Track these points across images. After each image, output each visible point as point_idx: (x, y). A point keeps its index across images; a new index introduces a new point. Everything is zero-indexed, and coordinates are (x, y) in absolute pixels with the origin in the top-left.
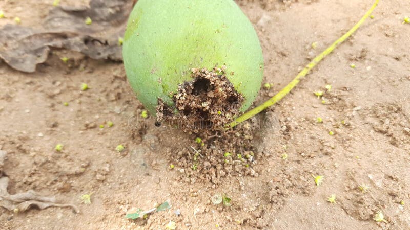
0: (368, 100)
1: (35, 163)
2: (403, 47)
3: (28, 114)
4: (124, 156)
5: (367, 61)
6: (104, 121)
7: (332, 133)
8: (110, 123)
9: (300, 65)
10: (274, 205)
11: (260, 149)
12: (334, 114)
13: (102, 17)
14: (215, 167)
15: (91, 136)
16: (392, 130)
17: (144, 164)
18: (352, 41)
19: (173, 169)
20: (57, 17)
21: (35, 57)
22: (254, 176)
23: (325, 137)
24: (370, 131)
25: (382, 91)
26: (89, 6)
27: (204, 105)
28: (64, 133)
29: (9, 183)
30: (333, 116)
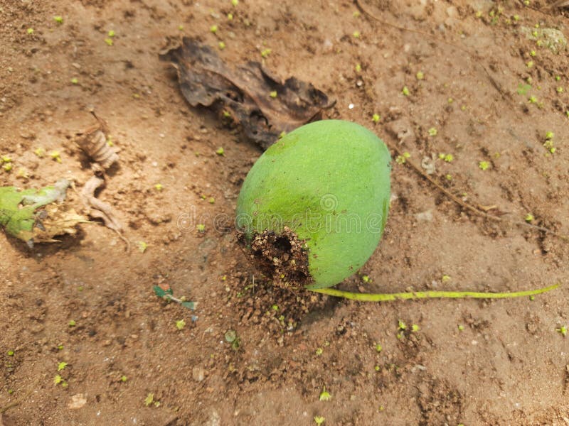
0: (441, 370)
1: (131, 185)
2: (531, 352)
3: (160, 139)
4: (199, 237)
5: (479, 335)
6: (209, 194)
7: (378, 369)
8: (212, 200)
9: (413, 285)
10: (269, 382)
11: (304, 328)
12: (398, 354)
13: (287, 100)
14: (254, 309)
15: (190, 198)
16: (431, 414)
17: (205, 258)
18: (485, 305)
19: (223, 281)
20: (251, 72)
21: (205, 93)
22: (278, 344)
23: (368, 366)
24: (412, 397)
25: (463, 373)
26: (283, 82)
27: (276, 260)
28: (173, 177)
29: (101, 185)
30: (395, 355)
